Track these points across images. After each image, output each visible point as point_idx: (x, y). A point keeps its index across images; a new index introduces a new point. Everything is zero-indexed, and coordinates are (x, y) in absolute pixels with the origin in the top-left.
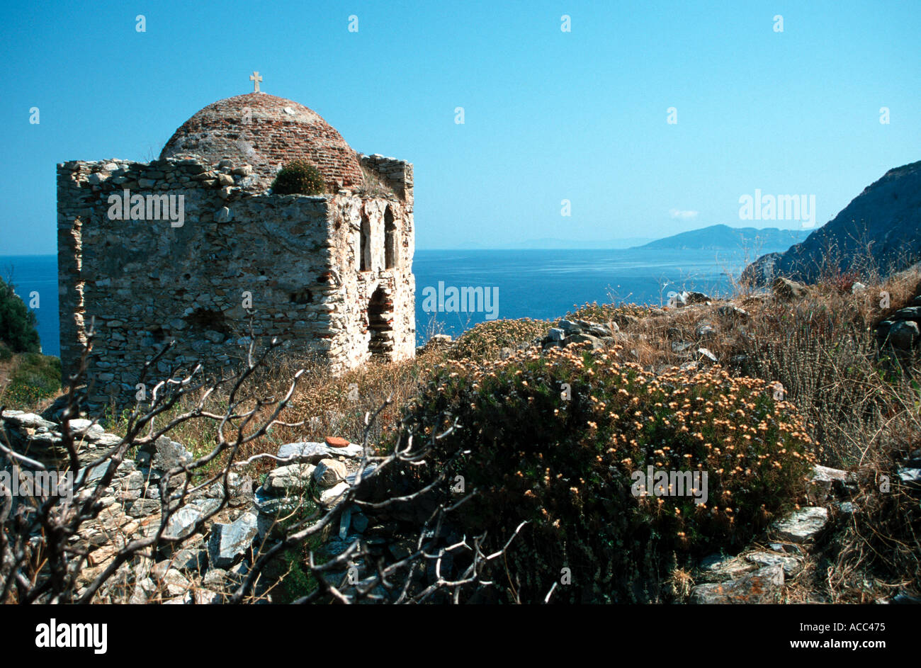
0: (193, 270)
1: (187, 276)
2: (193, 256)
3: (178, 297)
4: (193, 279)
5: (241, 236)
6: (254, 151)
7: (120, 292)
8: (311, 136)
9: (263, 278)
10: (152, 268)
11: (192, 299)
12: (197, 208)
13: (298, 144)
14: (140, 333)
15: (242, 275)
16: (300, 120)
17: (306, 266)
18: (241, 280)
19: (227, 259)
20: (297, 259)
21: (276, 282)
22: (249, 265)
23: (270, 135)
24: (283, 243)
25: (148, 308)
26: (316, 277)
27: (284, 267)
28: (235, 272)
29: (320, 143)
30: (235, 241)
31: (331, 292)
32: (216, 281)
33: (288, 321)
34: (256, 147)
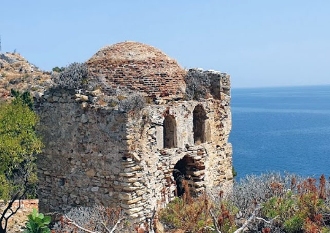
0: (74, 147)
1: (72, 151)
2: (73, 140)
3: (68, 162)
4: (74, 152)
5: (92, 130)
6: (105, 80)
7: (48, 156)
8: (142, 68)
9: (100, 155)
10: (59, 145)
11: (74, 163)
12: (74, 114)
13: (130, 74)
14: (56, 179)
15: (92, 153)
16: (136, 59)
17: (118, 150)
18: (92, 155)
19: (86, 143)
20: (114, 145)
21: (105, 158)
22: (95, 147)
23: (116, 70)
24: (108, 136)
25: (58, 166)
26: (122, 156)
27: (108, 149)
28: (90, 150)
29: (146, 72)
30: (89, 133)
31: (129, 166)
32: (83, 155)
33: (111, 181)
34: (107, 78)
